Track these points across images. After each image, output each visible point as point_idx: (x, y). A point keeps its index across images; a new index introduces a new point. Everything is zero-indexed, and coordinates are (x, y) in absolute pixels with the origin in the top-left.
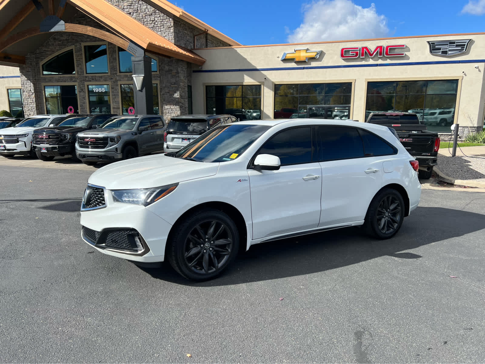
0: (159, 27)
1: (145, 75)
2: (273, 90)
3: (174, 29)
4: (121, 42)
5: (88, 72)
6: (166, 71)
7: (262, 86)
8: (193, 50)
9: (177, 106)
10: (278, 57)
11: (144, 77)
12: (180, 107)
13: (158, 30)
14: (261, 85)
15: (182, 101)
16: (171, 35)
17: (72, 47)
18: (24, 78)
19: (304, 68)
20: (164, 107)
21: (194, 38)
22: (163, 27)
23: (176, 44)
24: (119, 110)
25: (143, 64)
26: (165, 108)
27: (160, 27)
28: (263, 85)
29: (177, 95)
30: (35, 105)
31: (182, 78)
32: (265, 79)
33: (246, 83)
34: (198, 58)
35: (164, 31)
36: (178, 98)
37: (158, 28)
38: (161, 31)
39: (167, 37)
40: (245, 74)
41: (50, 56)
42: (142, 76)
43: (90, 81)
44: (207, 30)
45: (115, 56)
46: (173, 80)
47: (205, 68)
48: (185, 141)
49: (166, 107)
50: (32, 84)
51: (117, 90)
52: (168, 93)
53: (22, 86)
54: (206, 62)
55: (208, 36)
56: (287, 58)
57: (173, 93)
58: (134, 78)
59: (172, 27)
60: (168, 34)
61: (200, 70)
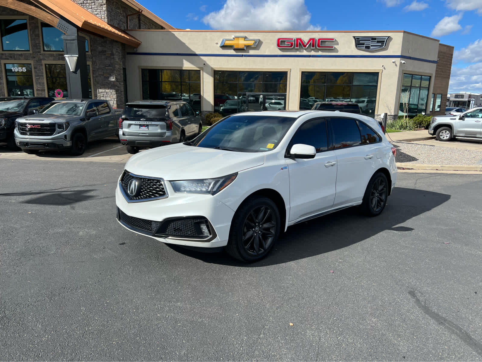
0: (89, 3)
1: (79, 55)
2: (212, 76)
3: (107, 7)
4: (49, 18)
5: (4, 49)
6: (100, 52)
7: (201, 72)
8: (126, 30)
9: (113, 90)
10: (217, 44)
11: (78, 57)
12: (116, 91)
13: (89, 7)
14: (200, 70)
15: (118, 84)
16: (104, 13)
19: (242, 56)
20: (98, 90)
21: (127, 18)
22: (94, 4)
23: (109, 23)
24: (45, 93)
25: (77, 43)
26: (99, 91)
27: (90, 4)
28: (203, 70)
29: (113, 79)
31: (117, 60)
32: (204, 64)
33: (185, 67)
34: (134, 39)
35: (96, 9)
36: (113, 82)
37: (88, 4)
38: (92, 8)
39: (99, 15)
40: (184, 59)
42: (76, 57)
43: (8, 59)
44: (141, 11)
45: (37, 33)
46: (107, 62)
47: (140, 50)
48: (143, 127)
49: (100, 90)
51: (42, 70)
52: (102, 76)
54: (141, 45)
55: (142, 17)
56: (225, 44)
57: (108, 76)
58: (67, 59)
59: (104, 5)
60: (100, 12)
61: (135, 52)
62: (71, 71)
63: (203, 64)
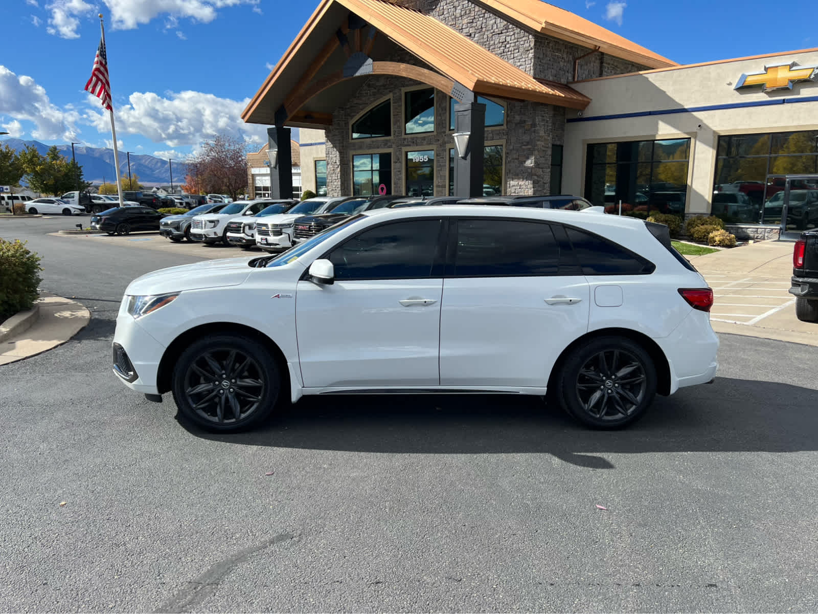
0: (511, 51)
1: (471, 132)
2: (713, 148)
3: (535, 52)
4: (442, 82)
5: (407, 133)
6: (516, 124)
7: (693, 140)
8: (571, 83)
9: (530, 182)
10: (730, 84)
11: (470, 136)
12: (533, 182)
13: (510, 57)
14: (690, 138)
15: (540, 172)
16: (530, 62)
17: (390, 96)
18: (330, 145)
19: (784, 102)
20: (508, 183)
21: (575, 63)
22: (517, 50)
23: (537, 77)
25: (470, 116)
26: (510, 184)
27: (513, 52)
28: (695, 138)
29: (530, 163)
30: (339, 183)
31: (542, 133)
32: (700, 126)
33: (660, 135)
34: (580, 98)
35: (519, 57)
36: (532, 168)
37: (510, 53)
38: (514, 58)
39: (523, 67)
40: (663, 121)
41: (362, 112)
42: (467, 135)
43: (409, 145)
44: (597, 48)
45: (444, 105)
46: (526, 138)
47: (589, 113)
49: (511, 182)
50: (338, 153)
51: (445, 158)
52: (516, 160)
53: (326, 157)
54: (590, 105)
55: (606, 59)
56: (747, 84)
57: (524, 160)
58: (456, 138)
59: (531, 49)
60: (525, 61)
61: (580, 117)
62: (460, 156)
63: (698, 126)
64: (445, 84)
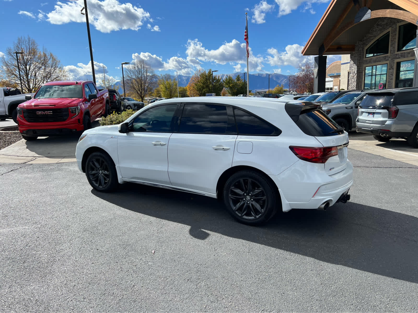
17: (390, 29)
18: (352, 62)
30: (356, 84)
41: (372, 41)
43: (400, 58)
48: (370, 115)
50: (356, 67)
53: (350, 69)
58: (415, 51)
64: (413, 18)
